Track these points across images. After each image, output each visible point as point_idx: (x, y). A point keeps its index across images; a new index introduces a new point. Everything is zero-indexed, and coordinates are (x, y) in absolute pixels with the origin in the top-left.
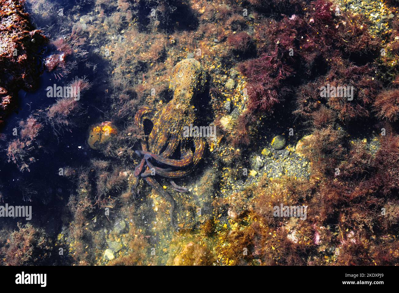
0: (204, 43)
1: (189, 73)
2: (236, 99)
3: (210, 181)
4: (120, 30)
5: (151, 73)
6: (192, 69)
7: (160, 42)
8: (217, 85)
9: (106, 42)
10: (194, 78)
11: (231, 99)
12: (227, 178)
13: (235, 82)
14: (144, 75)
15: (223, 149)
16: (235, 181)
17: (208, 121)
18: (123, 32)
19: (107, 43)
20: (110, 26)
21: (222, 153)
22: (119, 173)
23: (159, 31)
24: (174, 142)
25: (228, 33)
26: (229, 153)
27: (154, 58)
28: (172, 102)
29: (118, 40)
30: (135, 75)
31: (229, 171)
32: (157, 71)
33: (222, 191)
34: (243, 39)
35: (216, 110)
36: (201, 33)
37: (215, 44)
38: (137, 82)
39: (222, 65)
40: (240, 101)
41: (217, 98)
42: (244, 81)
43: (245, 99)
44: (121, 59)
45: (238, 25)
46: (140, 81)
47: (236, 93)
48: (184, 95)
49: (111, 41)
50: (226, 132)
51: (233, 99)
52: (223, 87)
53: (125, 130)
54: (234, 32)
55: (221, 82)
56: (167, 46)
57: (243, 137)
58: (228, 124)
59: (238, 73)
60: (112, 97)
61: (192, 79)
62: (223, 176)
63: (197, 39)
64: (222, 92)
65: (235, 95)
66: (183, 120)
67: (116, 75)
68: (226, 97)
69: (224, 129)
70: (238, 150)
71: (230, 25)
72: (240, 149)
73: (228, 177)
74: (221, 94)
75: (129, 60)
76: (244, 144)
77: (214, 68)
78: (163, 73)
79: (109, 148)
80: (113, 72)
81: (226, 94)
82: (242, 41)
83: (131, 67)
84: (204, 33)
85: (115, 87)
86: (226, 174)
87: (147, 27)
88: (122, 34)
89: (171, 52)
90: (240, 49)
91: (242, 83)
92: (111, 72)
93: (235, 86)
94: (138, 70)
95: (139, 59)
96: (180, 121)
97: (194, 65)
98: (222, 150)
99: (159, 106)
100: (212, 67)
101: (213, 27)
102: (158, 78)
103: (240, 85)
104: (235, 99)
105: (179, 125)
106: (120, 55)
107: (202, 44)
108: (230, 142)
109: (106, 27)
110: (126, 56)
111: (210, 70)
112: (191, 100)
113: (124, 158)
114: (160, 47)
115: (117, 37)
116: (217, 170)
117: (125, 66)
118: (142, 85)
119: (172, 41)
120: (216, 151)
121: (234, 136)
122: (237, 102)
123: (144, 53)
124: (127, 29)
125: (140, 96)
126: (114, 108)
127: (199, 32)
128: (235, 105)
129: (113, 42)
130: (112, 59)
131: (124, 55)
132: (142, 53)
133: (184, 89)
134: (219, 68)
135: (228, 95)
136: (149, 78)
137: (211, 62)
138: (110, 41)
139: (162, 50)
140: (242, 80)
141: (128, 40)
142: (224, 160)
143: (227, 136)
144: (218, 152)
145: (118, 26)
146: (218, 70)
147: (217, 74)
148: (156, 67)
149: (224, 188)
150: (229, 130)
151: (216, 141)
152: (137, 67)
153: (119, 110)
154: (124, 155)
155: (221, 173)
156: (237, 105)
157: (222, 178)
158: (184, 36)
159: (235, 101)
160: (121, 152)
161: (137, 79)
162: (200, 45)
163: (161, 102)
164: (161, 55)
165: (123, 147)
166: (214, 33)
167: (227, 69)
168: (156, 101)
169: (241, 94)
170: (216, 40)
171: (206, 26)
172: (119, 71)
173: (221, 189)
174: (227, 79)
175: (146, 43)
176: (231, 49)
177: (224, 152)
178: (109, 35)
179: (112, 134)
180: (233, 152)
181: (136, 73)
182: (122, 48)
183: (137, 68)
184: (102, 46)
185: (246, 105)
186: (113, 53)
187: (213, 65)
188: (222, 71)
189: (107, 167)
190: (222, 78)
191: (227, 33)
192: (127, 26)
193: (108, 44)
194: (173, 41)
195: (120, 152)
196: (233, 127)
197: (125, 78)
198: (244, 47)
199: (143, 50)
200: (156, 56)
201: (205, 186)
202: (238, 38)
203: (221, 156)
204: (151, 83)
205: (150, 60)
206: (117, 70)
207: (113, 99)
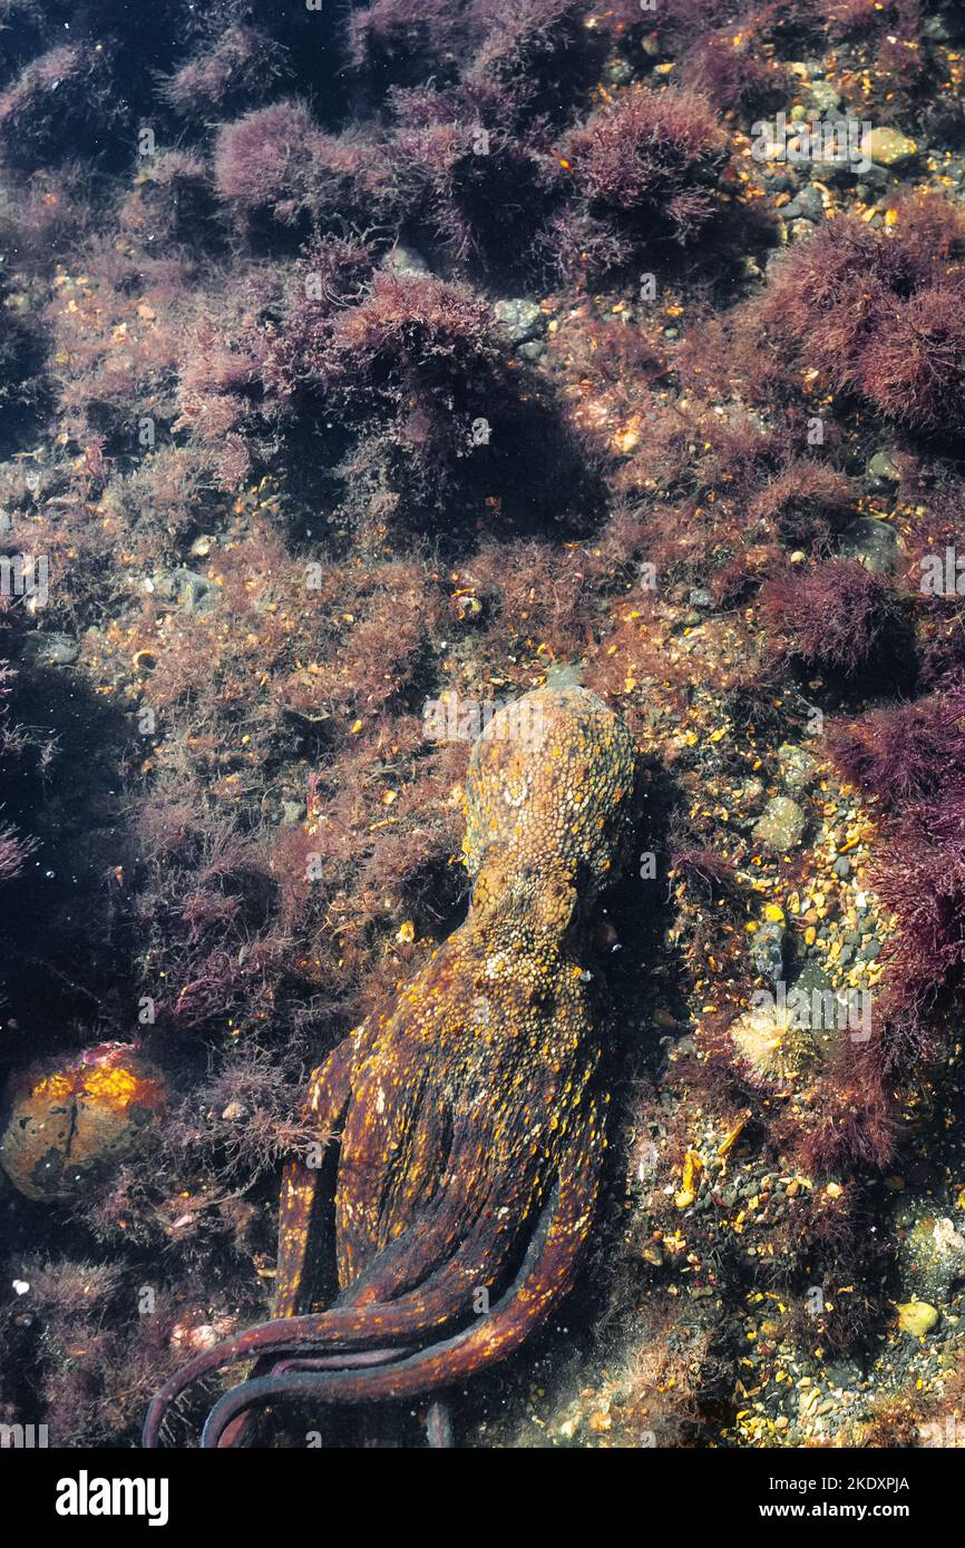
0: (635, 614)
1: (555, 780)
2: (813, 905)
3: (681, 1376)
4: (186, 539)
5: (354, 769)
6: (573, 752)
7: (400, 611)
8: (709, 832)
9: (110, 606)
10: (576, 807)
11: (785, 907)
12: (771, 1344)
13: (807, 813)
14: (313, 778)
15: (751, 1188)
16: (820, 1366)
17: (667, 1030)
18: (201, 547)
19: (117, 615)
20: (134, 517)
21: (741, 1216)
22: (170, 1333)
23: (399, 544)
24: (470, 1168)
25: (762, 559)
26: (781, 1209)
27: (372, 690)
28: (461, 938)
29: (174, 599)
30: (266, 780)
31: (783, 1309)
32: (384, 762)
33: (744, 1431)
34: (847, 600)
35: (702, 976)
36: (622, 555)
37: (692, 617)
38: (275, 817)
39: (737, 727)
40: (835, 913)
41: (713, 909)
42: (851, 807)
43: (861, 901)
44: (193, 699)
45: (817, 522)
46: (292, 810)
47: (813, 871)
48: (526, 903)
49: (137, 602)
50: (766, 1092)
51: (795, 908)
52: (743, 842)
53: (210, 1086)
54: (797, 556)
55: (732, 815)
56: (439, 628)
57: (860, 1120)
58: (775, 1051)
59: (823, 767)
60: (146, 904)
61: (571, 818)
62: (751, 1336)
63: (602, 592)
64: (740, 869)
65: (805, 884)
66: (523, 1038)
67: (163, 775)
68: (759, 899)
69: (756, 1076)
70: (834, 1189)
71: (774, 517)
72: (844, 1183)
73: (780, 1341)
74: (730, 879)
75: (233, 701)
76: (860, 1158)
77: (693, 741)
78: (418, 771)
79: (118, 1198)
80: (147, 766)
81: (757, 876)
82: (841, 611)
83: (245, 739)
84: (638, 557)
85: (157, 847)
86: (767, 1327)
87: (330, 520)
88: (196, 563)
89: (460, 661)
90: (830, 652)
91: (843, 818)
92: (137, 766)
93: (809, 835)
94: (286, 755)
95: (288, 702)
96: (510, 1041)
97: (585, 728)
98: (744, 1192)
99: (395, 960)
100: (683, 739)
101: (682, 528)
102: (390, 797)
103: (833, 828)
104: (806, 905)
105: (502, 1067)
106: (185, 675)
107: (627, 619)
108: (787, 1145)
109: (112, 524)
110: (219, 680)
111: (671, 754)
112: (564, 932)
113: (200, 1247)
114: (402, 635)
115: (170, 582)
116: (719, 1303)
117: (211, 737)
118: (305, 834)
119: (468, 603)
120: (711, 1206)
121: (811, 1115)
122: (818, 926)
123: (314, 667)
124: (225, 529)
125: (291, 900)
126: (154, 974)
127: (607, 551)
128: (809, 941)
129: (147, 606)
130: (141, 694)
131: (210, 675)
132: (305, 665)
133: (529, 873)
134: (718, 744)
135: (768, 883)
136: (342, 796)
137: (674, 712)
138: (130, 600)
139: (411, 653)
140: (845, 803)
141: (231, 598)
142: (751, 1251)
143: (773, 1112)
144: (723, 1208)
145: (177, 519)
146: (716, 752)
147: (707, 776)
148: (380, 742)
149: (755, 1413)
150: (780, 1084)
151: (711, 1142)
152: (277, 737)
153: (181, 983)
154: (203, 1231)
155: (741, 1320)
156: (820, 942)
157: (748, 1349)
158: (528, 573)
159: (811, 917)
160: (186, 1219)
161: (278, 797)
162: (614, 629)
163: (404, 934)
164: (407, 676)
165: (195, 1190)
166: (689, 560)
167: (761, 749)
168: (382, 925)
169: (840, 878)
170: (701, 597)
171: (642, 520)
172: (181, 762)
173: (740, 1415)
174: (764, 798)
175: (328, 614)
176: (783, 655)
177: (753, 1203)
178: (127, 566)
179: (136, 1111)
180: (809, 1202)
181: (270, 768)
182: (199, 639)
183: (275, 746)
184: (92, 629)
185: (866, 938)
186: (148, 661)
187: (688, 727)
188: (734, 758)
189: (100, 1299)
190: (737, 793)
191: (758, 556)
192: (221, 515)
193: (124, 618)
194: (469, 606)
195: (181, 1220)
196: (801, 1068)
197: (213, 798)
198: (850, 640)
199: (312, 651)
200: (380, 679)
201: (650, 1402)
202: (819, 593)
203: (739, 1229)
204: (355, 821)
205: (350, 703)
206: (173, 754)
207: (149, 921)
